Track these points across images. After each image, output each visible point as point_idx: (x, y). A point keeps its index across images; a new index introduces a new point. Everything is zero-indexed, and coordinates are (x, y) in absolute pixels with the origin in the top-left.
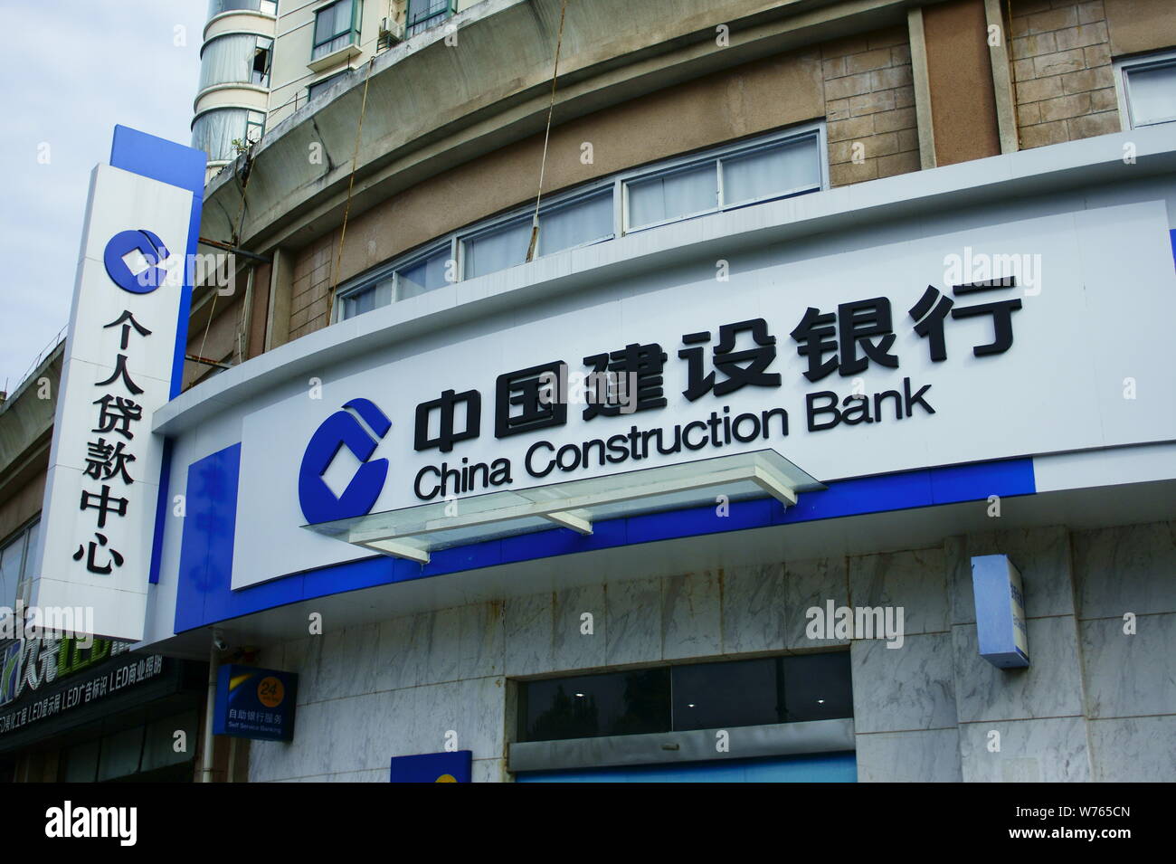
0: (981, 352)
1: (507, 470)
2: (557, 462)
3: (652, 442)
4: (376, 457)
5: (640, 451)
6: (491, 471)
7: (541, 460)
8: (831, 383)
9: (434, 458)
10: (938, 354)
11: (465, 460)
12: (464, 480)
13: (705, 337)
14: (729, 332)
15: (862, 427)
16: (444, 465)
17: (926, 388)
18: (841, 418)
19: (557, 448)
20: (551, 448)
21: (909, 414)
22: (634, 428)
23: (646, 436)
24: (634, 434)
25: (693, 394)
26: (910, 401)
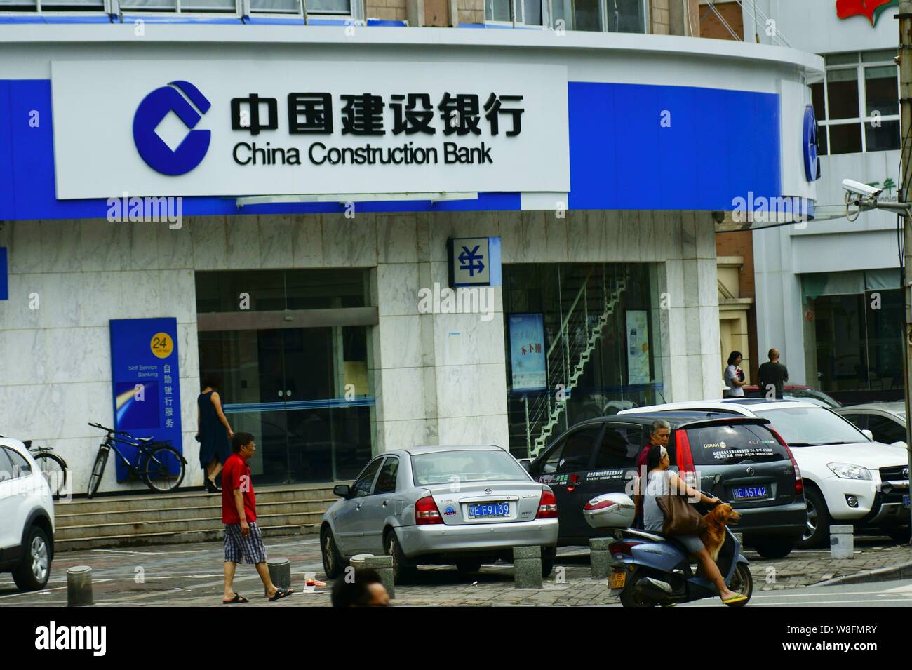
0: (509, 134)
1: (297, 156)
2: (328, 157)
3: (377, 154)
4: (200, 126)
5: (371, 160)
6: (287, 155)
7: (319, 154)
8: (454, 138)
9: (246, 137)
10: (495, 131)
11: (268, 144)
12: (269, 157)
13: (402, 97)
14: (413, 98)
15: (466, 164)
16: (254, 144)
17: (489, 149)
18: (458, 158)
19: (328, 148)
20: (324, 147)
21: (484, 161)
22: (368, 145)
23: (375, 151)
24: (368, 149)
25: (396, 131)
26: (484, 155)
